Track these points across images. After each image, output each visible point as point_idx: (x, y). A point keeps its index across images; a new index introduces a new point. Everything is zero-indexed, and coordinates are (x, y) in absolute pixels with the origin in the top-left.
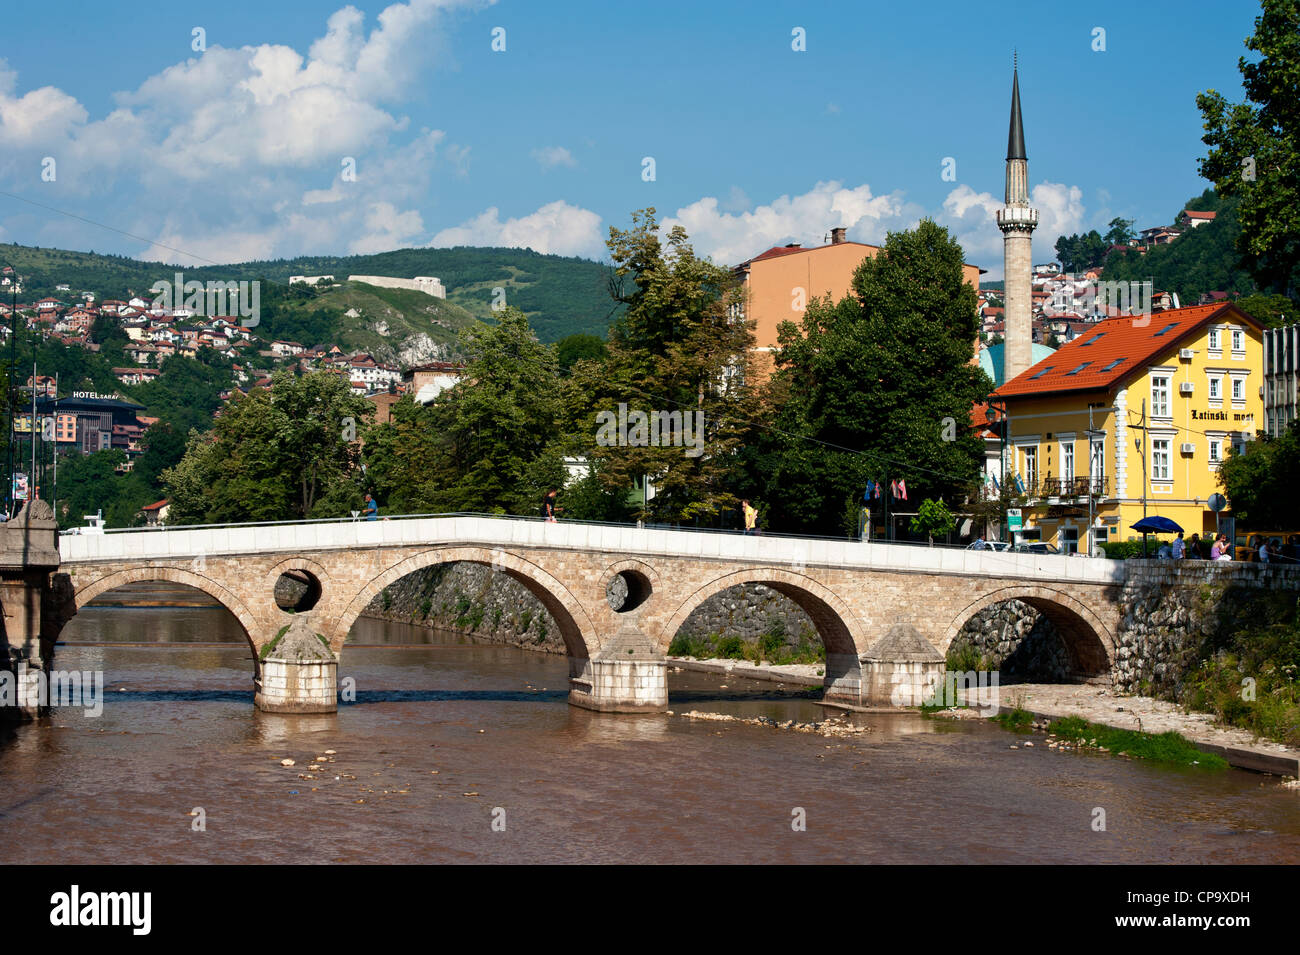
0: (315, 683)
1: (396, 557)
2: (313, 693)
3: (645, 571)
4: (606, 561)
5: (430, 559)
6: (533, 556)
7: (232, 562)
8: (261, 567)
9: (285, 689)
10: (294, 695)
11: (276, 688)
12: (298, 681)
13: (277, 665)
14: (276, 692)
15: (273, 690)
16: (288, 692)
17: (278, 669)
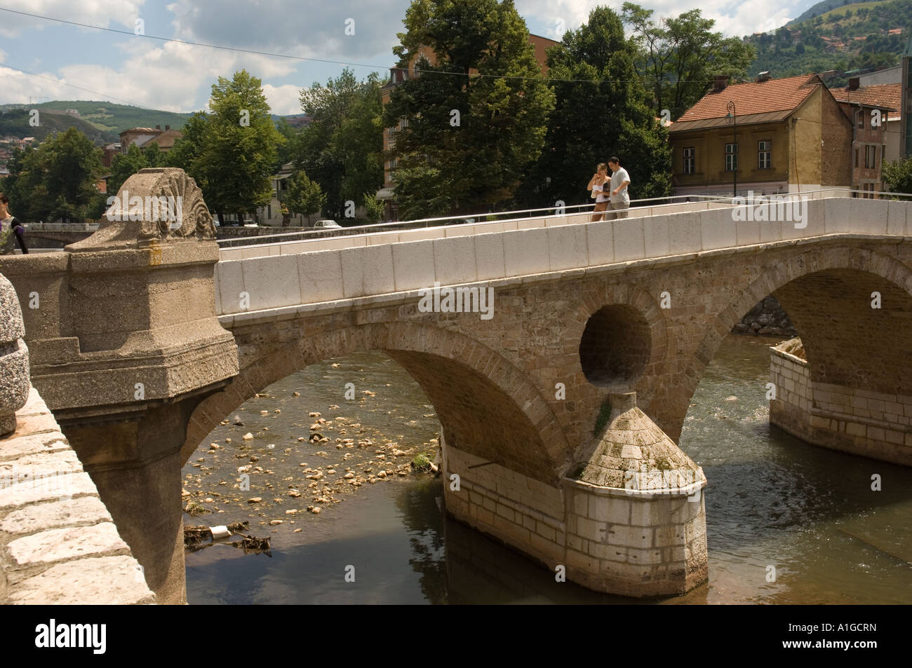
9: (651, 549)
10: (668, 560)
11: (628, 548)
12: (675, 531)
13: (627, 504)
14: (627, 555)
15: (618, 550)
16: (657, 554)
17: (630, 510)
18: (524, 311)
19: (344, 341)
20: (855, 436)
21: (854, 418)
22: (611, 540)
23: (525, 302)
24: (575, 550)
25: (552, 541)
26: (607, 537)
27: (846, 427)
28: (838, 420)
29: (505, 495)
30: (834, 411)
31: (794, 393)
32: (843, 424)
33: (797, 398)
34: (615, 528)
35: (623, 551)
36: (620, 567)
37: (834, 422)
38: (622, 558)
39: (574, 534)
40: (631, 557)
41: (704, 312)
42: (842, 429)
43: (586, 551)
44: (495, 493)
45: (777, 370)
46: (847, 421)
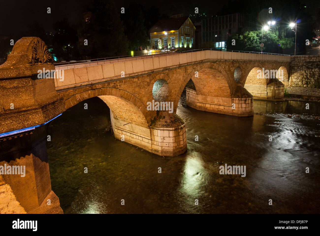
9: (175, 142)
10: (179, 145)
11: (169, 143)
12: (180, 137)
13: (168, 131)
14: (169, 145)
15: (167, 144)
16: (176, 144)
17: (169, 133)
18: (139, 82)
19: (90, 94)
20: (208, 107)
21: (208, 103)
22: (164, 141)
23: (139, 80)
24: (155, 145)
25: (148, 143)
26: (163, 141)
27: (205, 105)
28: (204, 103)
29: (133, 131)
30: (203, 102)
31: (193, 98)
32: (205, 104)
33: (193, 99)
34: (165, 138)
35: (168, 144)
36: (167, 148)
37: (203, 104)
38: (168, 145)
39: (154, 141)
40: (170, 145)
41: (180, 80)
42: (205, 106)
43: (158, 145)
44: (130, 131)
45: (188, 93)
46: (206, 104)
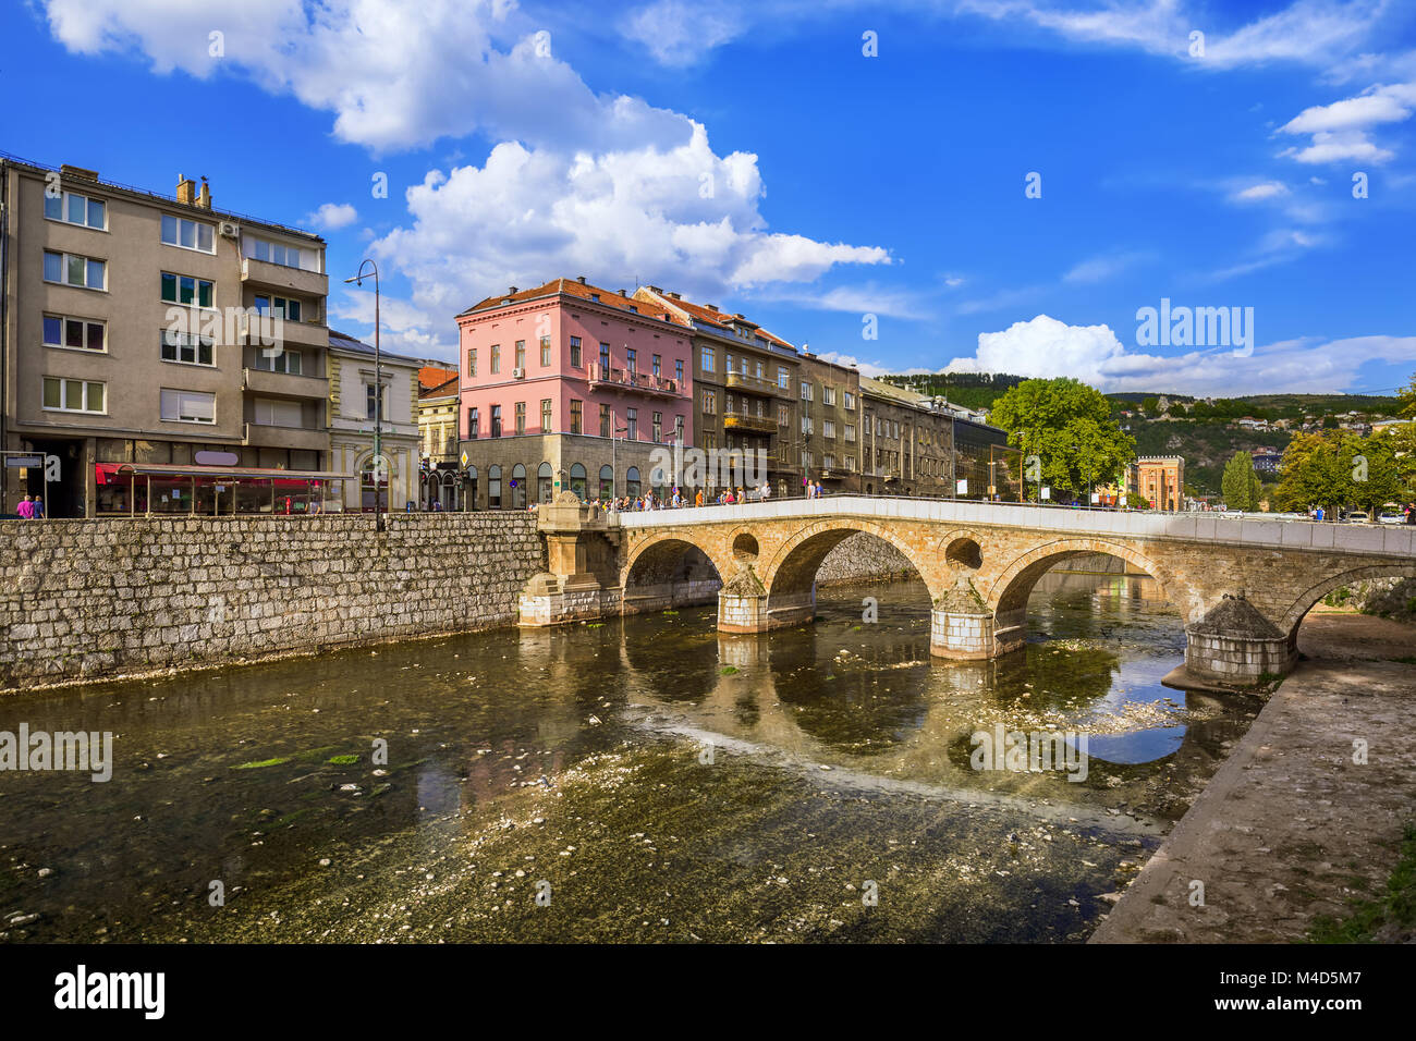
0: (736, 611)
1: (800, 526)
2: (734, 618)
3: (976, 539)
4: (943, 531)
5: (821, 527)
6: (892, 525)
7: (709, 529)
8: (725, 531)
